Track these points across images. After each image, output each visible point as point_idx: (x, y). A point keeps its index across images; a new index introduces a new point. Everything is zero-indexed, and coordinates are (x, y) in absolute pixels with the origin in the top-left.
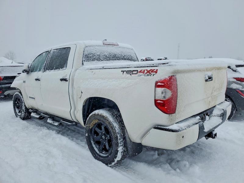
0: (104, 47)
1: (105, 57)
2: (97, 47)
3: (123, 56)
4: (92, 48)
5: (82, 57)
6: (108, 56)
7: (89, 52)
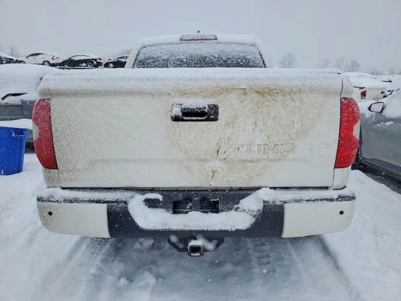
0: (181, 44)
1: (179, 63)
2: (164, 47)
3: (224, 59)
4: (154, 48)
5: (133, 63)
6: (185, 60)
7: (147, 56)
